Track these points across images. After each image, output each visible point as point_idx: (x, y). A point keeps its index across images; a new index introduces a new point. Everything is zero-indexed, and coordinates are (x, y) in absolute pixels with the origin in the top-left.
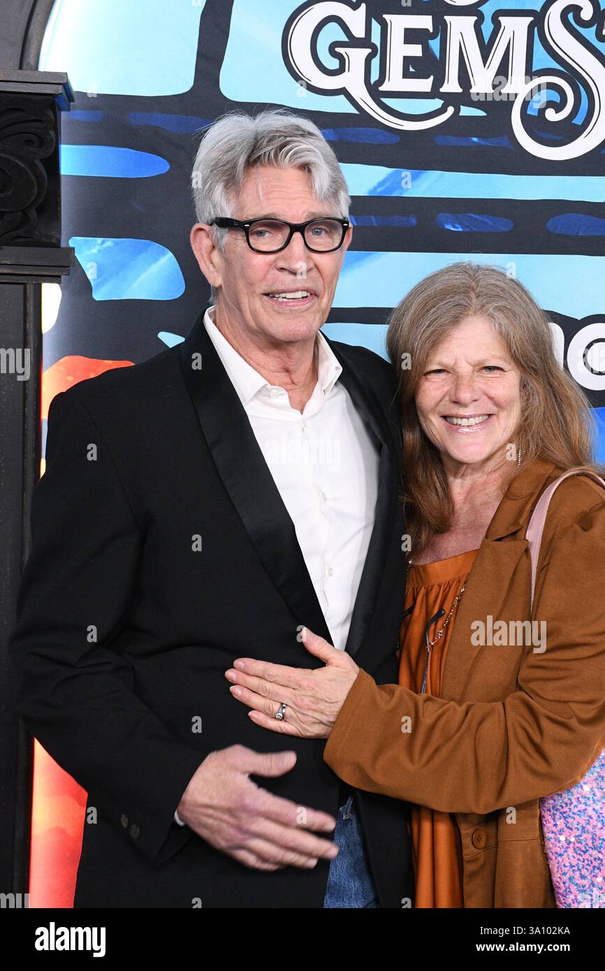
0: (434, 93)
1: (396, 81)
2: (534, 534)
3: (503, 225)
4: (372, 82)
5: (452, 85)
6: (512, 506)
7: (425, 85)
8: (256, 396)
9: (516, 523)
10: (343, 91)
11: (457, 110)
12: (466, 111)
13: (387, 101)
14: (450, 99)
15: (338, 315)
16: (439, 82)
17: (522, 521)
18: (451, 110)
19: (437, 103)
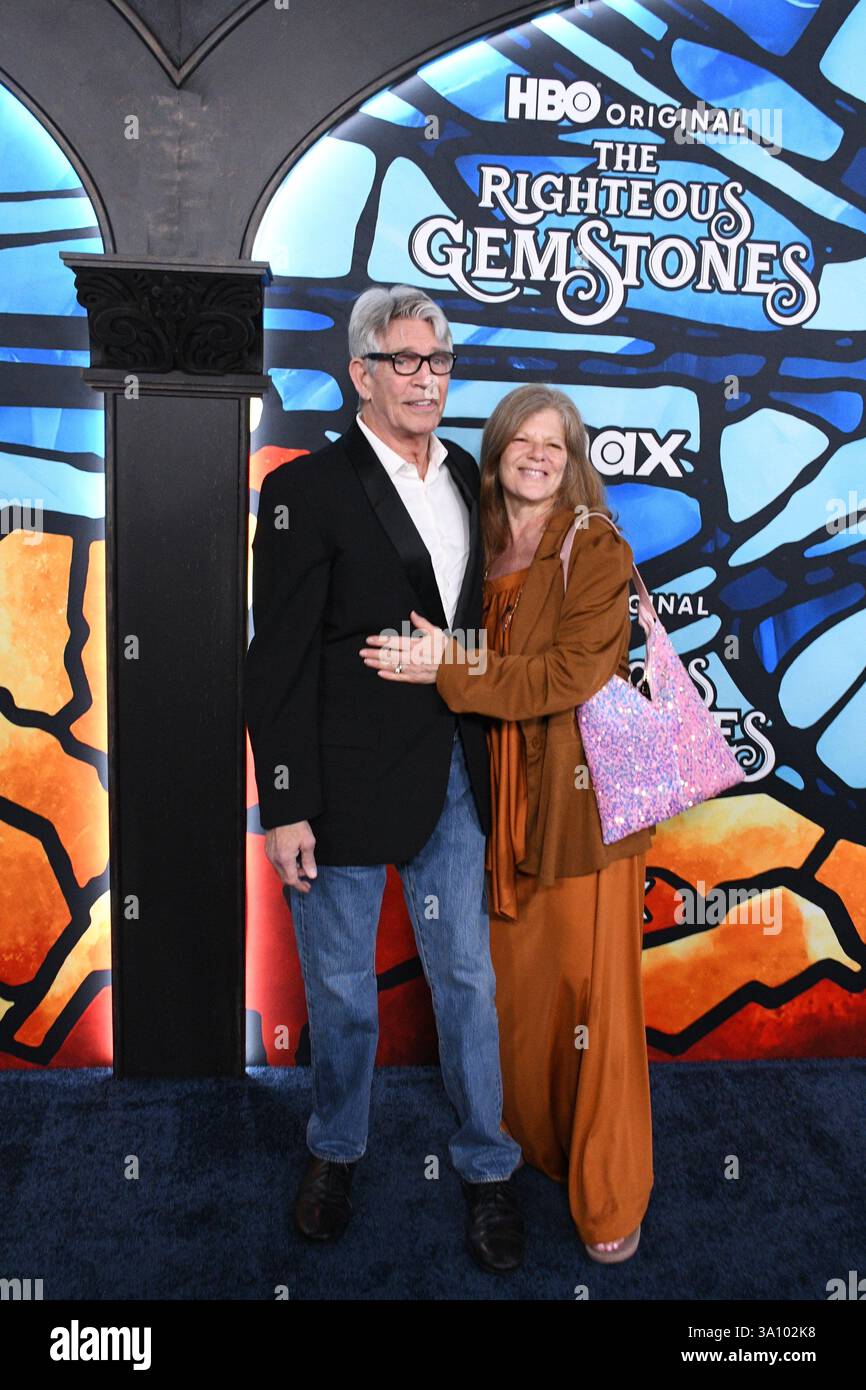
0: (507, 279)
1: (482, 270)
2: (565, 555)
3: (552, 366)
4: (467, 270)
5: (518, 274)
6: (551, 537)
7: (501, 273)
8: (397, 472)
9: (554, 547)
10: (448, 276)
11: (522, 291)
12: (528, 291)
13: (476, 283)
14: (517, 283)
15: (446, 422)
16: (510, 271)
17: (558, 547)
18: (518, 290)
19: (509, 285)
